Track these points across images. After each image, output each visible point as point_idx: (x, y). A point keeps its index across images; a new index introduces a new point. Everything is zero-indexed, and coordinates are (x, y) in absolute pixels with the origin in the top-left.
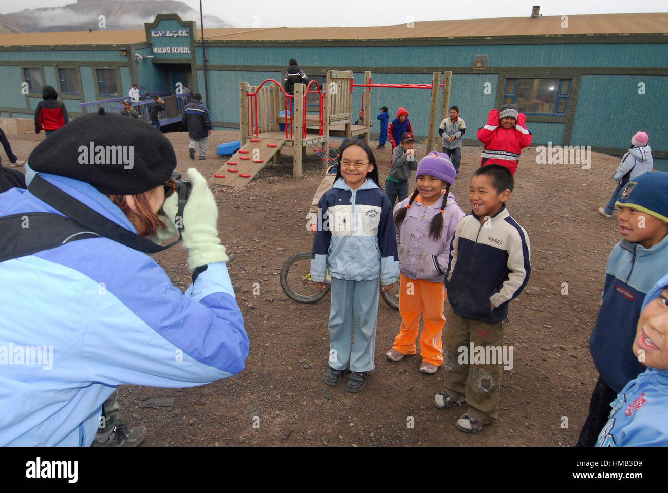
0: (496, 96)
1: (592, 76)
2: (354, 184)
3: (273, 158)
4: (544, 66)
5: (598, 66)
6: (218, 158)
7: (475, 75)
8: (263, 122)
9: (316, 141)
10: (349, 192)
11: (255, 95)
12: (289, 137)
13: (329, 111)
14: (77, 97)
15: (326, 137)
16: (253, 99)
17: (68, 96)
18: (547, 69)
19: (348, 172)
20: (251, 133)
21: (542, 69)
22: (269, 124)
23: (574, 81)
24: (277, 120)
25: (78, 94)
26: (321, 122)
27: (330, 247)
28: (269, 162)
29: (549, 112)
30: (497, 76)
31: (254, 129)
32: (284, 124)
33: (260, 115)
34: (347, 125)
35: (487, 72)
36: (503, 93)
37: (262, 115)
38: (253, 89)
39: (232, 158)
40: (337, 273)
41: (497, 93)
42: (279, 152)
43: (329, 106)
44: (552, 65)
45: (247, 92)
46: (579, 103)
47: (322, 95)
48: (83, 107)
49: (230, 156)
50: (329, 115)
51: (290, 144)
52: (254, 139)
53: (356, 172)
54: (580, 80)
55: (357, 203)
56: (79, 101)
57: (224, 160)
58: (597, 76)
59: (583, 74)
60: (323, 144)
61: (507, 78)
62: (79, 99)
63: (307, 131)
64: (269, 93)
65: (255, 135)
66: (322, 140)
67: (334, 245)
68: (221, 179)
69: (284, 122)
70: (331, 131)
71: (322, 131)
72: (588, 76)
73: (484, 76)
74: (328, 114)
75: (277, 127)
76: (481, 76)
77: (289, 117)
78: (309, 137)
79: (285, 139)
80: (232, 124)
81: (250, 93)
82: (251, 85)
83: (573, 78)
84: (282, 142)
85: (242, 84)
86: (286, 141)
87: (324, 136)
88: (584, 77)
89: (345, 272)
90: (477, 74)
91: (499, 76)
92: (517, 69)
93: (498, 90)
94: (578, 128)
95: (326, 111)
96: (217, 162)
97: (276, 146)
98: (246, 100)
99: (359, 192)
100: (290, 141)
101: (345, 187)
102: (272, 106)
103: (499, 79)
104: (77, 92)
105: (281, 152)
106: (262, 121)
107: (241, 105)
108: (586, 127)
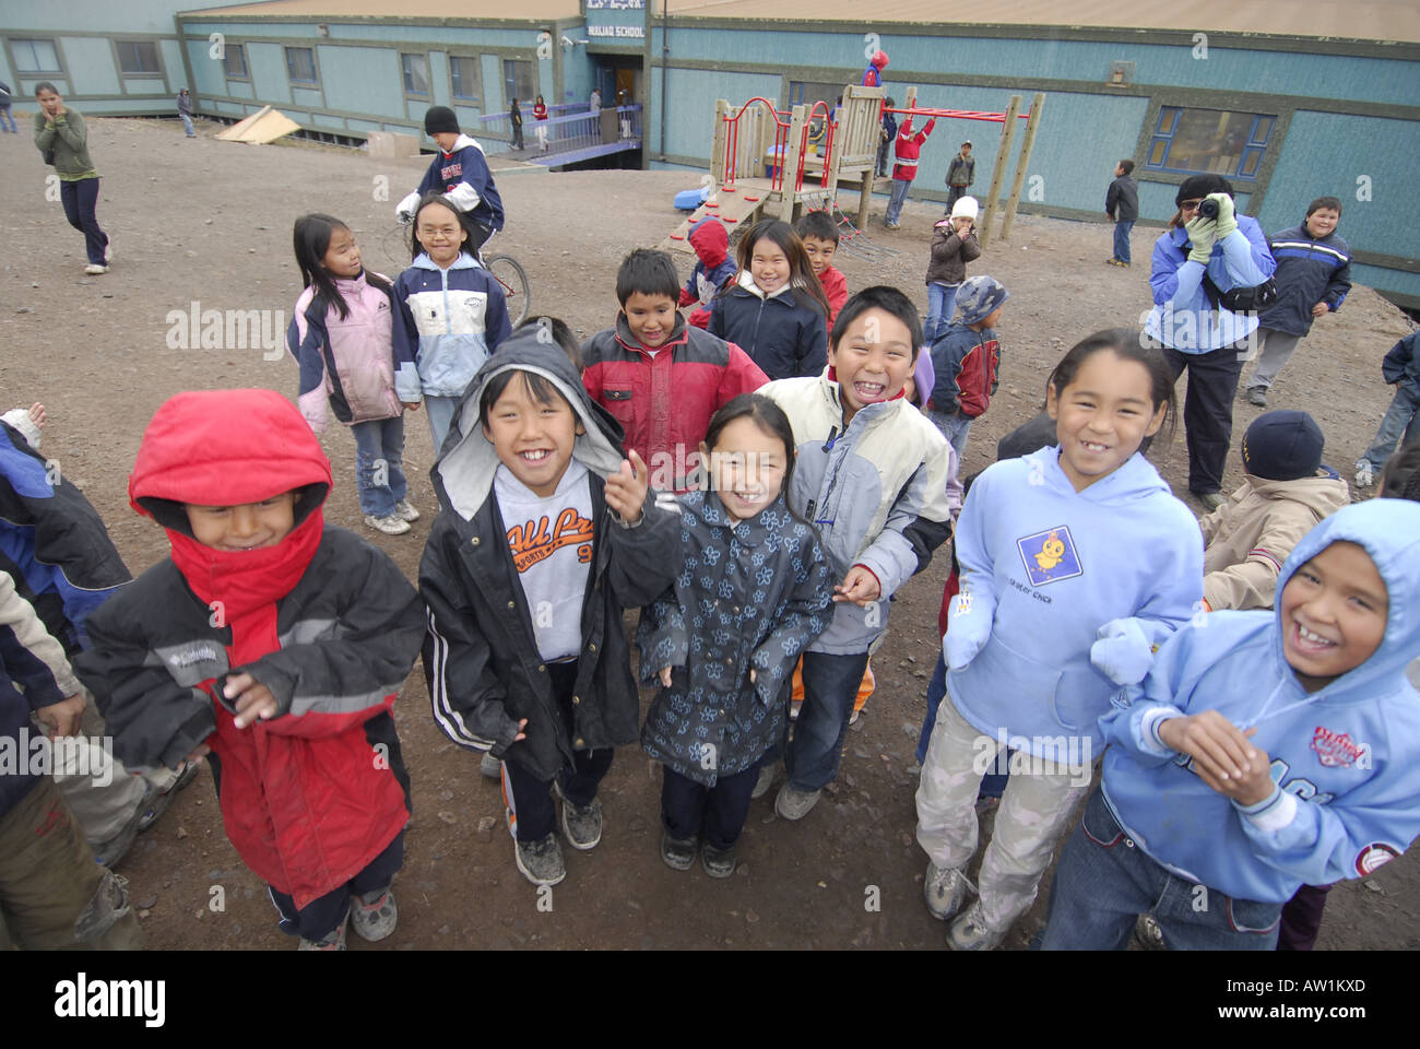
0: (1139, 137)
1: (1315, 114)
2: (443, 261)
3: (751, 216)
4: (1232, 89)
5: (1328, 96)
6: (675, 213)
7: (1107, 97)
8: (743, 163)
9: (815, 196)
10: (437, 273)
11: (736, 120)
12: (777, 187)
13: (841, 150)
14: (474, 104)
15: (831, 190)
16: (733, 128)
17: (462, 102)
18: (1237, 94)
19: (435, 243)
20: (724, 179)
21: (1228, 93)
22: (752, 166)
23: (1281, 120)
24: (764, 161)
25: (475, 100)
26: (826, 167)
27: (418, 353)
28: (744, 223)
29: (1227, 171)
30: (1147, 100)
31: (730, 171)
32: (772, 167)
33: (740, 150)
34: (865, 174)
35: (1131, 92)
36: (1152, 133)
37: (743, 150)
38: (734, 111)
39: (695, 214)
40: (431, 388)
41: (1142, 131)
42: (760, 208)
43: (842, 142)
44: (1248, 88)
45: (725, 116)
46: (1282, 160)
47: (834, 125)
48: (484, 121)
49: (693, 210)
50: (840, 155)
51: (777, 197)
52: (727, 187)
53: (446, 243)
54: (1290, 120)
55: (451, 288)
56: (477, 111)
57: (684, 216)
58: (1321, 115)
59: (1298, 109)
60: (826, 200)
61: (1163, 106)
62: (477, 108)
63: (804, 178)
64: (756, 116)
65: (730, 181)
66: (824, 195)
67: (425, 351)
68: (678, 241)
69: (772, 164)
70: (839, 181)
71: (826, 180)
72: (1308, 114)
73: (1123, 98)
74: (838, 155)
75: (761, 170)
76: (1118, 100)
77: (779, 155)
78: (806, 189)
79: (771, 189)
80: (699, 160)
81: (729, 117)
82: (731, 104)
83: (1279, 114)
84: (765, 195)
85: (719, 103)
86: (772, 193)
87: (828, 189)
88: (1299, 113)
89: (443, 387)
90: (1113, 95)
91: (1150, 101)
92: (1182, 91)
93: (1144, 125)
94: (1273, 203)
95: (836, 150)
96: (674, 218)
97: (756, 200)
98: (723, 128)
99: (451, 273)
100: (777, 194)
101: (432, 266)
102: (759, 139)
103: (1149, 106)
104: (475, 96)
105: (765, 210)
106: (741, 161)
107: (714, 135)
108: (1287, 202)
